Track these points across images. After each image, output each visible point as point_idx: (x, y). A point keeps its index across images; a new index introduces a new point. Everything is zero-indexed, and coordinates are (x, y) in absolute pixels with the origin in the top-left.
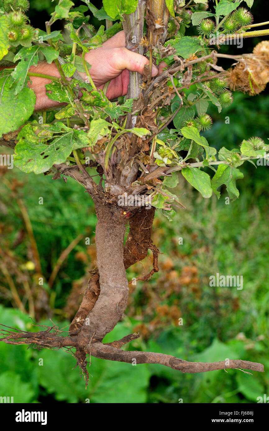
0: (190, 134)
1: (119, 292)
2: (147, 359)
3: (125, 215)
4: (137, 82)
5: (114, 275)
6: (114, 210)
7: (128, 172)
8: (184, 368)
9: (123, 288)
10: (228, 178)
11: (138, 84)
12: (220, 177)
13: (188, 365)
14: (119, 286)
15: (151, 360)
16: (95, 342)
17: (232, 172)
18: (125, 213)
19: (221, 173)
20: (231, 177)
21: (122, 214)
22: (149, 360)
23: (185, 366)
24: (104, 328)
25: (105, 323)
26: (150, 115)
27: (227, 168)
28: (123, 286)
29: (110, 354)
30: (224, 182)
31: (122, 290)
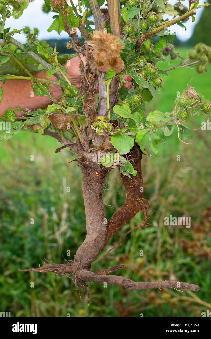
0: (120, 110)
1: (95, 231)
2: (109, 280)
3: (97, 175)
4: (101, 77)
5: (92, 219)
6: (89, 171)
7: (96, 143)
8: (129, 286)
9: (99, 229)
10: (148, 140)
11: (102, 79)
12: (141, 140)
13: (131, 283)
14: (95, 227)
15: (112, 281)
16: (82, 269)
17: (151, 136)
18: (97, 173)
19: (142, 137)
20: (150, 139)
21: (95, 174)
22: (111, 281)
23: (130, 285)
24: (86, 259)
25: (87, 255)
26: (91, 99)
27: (147, 133)
28: (99, 227)
29: (87, 276)
30: (146, 143)
31: (98, 230)
